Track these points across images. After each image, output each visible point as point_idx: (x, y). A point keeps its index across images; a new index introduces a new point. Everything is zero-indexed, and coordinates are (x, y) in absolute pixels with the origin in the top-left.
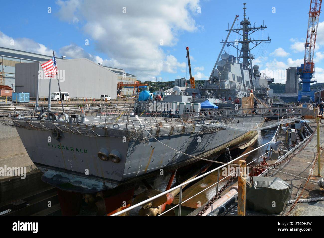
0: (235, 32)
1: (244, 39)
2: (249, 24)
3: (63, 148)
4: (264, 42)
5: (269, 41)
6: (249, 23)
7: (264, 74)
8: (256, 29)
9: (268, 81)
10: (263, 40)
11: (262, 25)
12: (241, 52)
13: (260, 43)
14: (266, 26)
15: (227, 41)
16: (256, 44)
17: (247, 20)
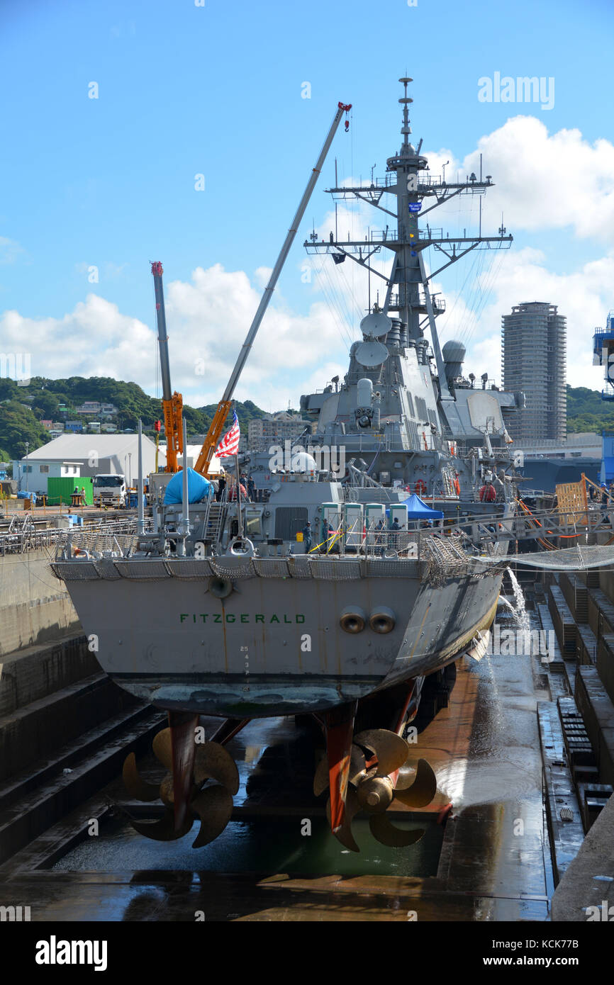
0: (364, 198)
1: (402, 230)
2: (423, 168)
3: (230, 618)
4: (483, 244)
5: (505, 244)
6: (420, 164)
7: (485, 377)
8: (452, 191)
9: (502, 408)
10: (480, 240)
11: (473, 175)
12: (390, 287)
13: (467, 251)
14: (489, 177)
15: (334, 241)
16: (451, 255)
17: (412, 151)
